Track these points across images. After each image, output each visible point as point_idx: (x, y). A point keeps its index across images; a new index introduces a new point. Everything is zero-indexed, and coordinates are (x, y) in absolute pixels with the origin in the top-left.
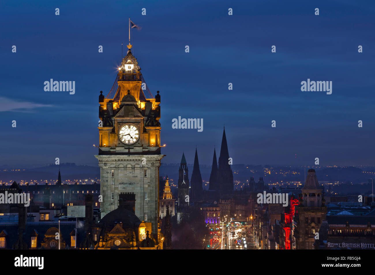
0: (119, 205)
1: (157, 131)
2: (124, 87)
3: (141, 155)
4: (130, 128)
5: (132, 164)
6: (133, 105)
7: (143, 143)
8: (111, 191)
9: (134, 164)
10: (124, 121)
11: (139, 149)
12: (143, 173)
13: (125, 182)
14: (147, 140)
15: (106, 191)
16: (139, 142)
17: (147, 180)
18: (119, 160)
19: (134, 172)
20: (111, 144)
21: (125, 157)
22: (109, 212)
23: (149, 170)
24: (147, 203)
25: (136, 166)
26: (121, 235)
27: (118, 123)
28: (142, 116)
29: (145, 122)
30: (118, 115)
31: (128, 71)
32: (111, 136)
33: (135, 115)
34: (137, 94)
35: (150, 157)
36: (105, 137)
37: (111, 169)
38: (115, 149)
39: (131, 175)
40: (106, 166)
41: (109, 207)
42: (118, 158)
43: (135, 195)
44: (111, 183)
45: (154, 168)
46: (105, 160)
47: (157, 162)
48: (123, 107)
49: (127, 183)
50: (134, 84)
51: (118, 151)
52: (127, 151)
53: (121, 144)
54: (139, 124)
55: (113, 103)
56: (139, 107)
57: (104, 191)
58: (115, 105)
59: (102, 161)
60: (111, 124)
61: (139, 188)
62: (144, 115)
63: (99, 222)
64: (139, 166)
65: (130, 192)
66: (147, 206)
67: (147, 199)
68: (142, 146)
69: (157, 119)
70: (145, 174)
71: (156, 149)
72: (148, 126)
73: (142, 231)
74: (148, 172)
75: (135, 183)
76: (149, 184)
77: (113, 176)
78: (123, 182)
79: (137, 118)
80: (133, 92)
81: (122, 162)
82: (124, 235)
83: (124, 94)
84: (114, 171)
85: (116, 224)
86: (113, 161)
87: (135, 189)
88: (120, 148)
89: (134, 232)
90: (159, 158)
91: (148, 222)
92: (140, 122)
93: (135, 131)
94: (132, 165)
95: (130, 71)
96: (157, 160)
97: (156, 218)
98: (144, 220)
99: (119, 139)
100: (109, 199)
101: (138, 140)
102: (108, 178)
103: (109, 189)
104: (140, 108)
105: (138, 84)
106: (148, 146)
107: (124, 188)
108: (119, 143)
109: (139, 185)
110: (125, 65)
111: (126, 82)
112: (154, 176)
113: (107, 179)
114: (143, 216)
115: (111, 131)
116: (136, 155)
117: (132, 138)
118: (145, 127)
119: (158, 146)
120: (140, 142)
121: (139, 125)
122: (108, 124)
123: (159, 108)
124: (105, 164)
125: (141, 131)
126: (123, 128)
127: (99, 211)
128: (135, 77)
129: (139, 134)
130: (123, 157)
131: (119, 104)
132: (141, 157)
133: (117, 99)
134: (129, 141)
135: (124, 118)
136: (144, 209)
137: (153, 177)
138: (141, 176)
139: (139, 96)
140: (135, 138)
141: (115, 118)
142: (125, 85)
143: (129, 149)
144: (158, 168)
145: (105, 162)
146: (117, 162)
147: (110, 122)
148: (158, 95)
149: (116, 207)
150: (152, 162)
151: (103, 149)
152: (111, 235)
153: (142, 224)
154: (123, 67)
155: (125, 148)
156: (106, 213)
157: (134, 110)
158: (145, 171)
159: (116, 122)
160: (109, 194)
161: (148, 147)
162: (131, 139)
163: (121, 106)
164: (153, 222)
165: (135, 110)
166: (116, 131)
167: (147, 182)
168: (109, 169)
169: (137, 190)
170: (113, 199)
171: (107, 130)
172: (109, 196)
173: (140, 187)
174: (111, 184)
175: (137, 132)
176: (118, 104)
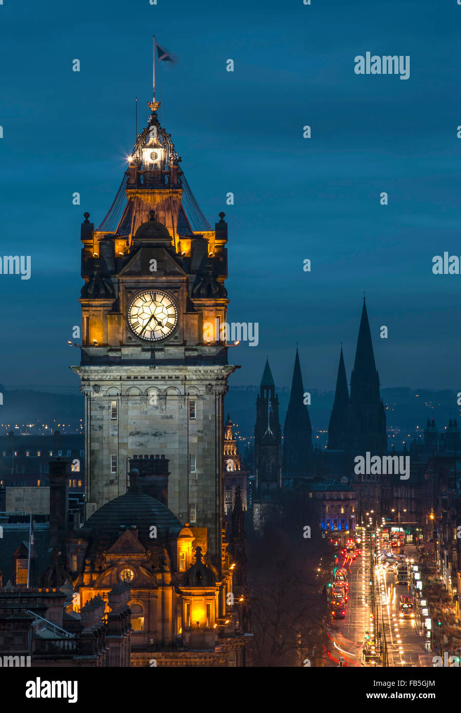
0: (129, 485)
1: (218, 308)
2: (140, 203)
3: (181, 367)
4: (154, 300)
5: (159, 387)
6: (161, 247)
7: (187, 337)
8: (110, 451)
9: (166, 387)
10: (141, 285)
11: (175, 352)
12: (186, 408)
13: (143, 430)
14: (197, 329)
15: (98, 450)
16: (177, 335)
17: (195, 425)
18: (129, 378)
19: (164, 407)
20: (109, 338)
21: (144, 370)
22: (106, 502)
23: (201, 402)
24: (196, 481)
25: (170, 392)
26: (134, 557)
27: (126, 288)
28: (184, 273)
29: (190, 288)
30: (126, 269)
31: (151, 165)
32: (111, 319)
33: (168, 271)
34: (171, 220)
35: (202, 372)
36: (95, 323)
37: (111, 398)
38: (120, 350)
39: (157, 413)
40: (97, 391)
41: (106, 489)
42: (125, 374)
43: (169, 460)
44: (111, 433)
45: (213, 397)
46: (97, 378)
47: (220, 382)
48: (140, 252)
49: (147, 434)
50: (166, 196)
51: (127, 355)
52: (148, 355)
53: (133, 340)
54: (176, 292)
55: (116, 241)
56: (177, 252)
57: (93, 451)
58: (120, 246)
59: (88, 380)
60: (111, 292)
61: (177, 446)
62: (189, 271)
63: (81, 525)
64: (176, 392)
65: (155, 453)
66: (195, 489)
67: (195, 472)
68: (184, 344)
69: (219, 279)
70: (191, 410)
71: (218, 352)
72: (199, 295)
73: (186, 548)
74: (199, 406)
75: (168, 432)
76: (200, 434)
77: (114, 415)
78: (138, 430)
79: (171, 278)
80: (161, 214)
81: (135, 383)
82: (143, 556)
83: (141, 218)
84: (118, 403)
85: (124, 530)
86: (115, 380)
87: (166, 448)
88: (131, 349)
89: (166, 551)
90: (225, 373)
91: (198, 526)
92: (179, 288)
93: (167, 308)
94: (159, 390)
95: (156, 165)
96: (220, 377)
97: (217, 516)
98: (188, 521)
99: (130, 328)
100: (105, 472)
101: (175, 329)
102: (102, 419)
103: (105, 446)
104: (180, 253)
105: (175, 195)
106: (198, 345)
107: (141, 444)
108: (130, 338)
109: (177, 438)
110: (143, 150)
111: (147, 191)
112: (212, 416)
113: (100, 423)
114: (185, 511)
115: (110, 309)
116: (168, 367)
117: (160, 324)
118: (192, 299)
119: (223, 345)
120: (180, 334)
121: (176, 294)
122: (102, 292)
123: (222, 252)
124: (97, 388)
125: (181, 308)
126: (139, 303)
127: (82, 500)
128: (167, 179)
129: (178, 316)
130: (140, 372)
131: (130, 243)
132: (180, 370)
133: (123, 232)
134: (152, 332)
135: (140, 278)
136: (190, 495)
137: (210, 418)
138: (181, 417)
139: (176, 224)
140: (168, 324)
141: (120, 278)
142: (143, 197)
143: (153, 351)
144: (223, 396)
145: (97, 383)
146: (125, 383)
147: (109, 288)
148: (222, 221)
149: (124, 491)
150: (207, 383)
151: (92, 351)
152: (112, 558)
153: (184, 532)
154: (138, 156)
155: (144, 350)
156: (98, 503)
157: (165, 258)
158: (192, 404)
159: (121, 288)
160: (106, 457)
161: (198, 347)
162: (159, 327)
163: (134, 249)
164: (209, 525)
165: (167, 257)
166: (121, 308)
167: (196, 429)
168: (104, 398)
169: (172, 448)
170: (114, 470)
171: (101, 306)
172: (105, 463)
173: (180, 442)
174: (110, 436)
175: (171, 311)
176: (128, 244)
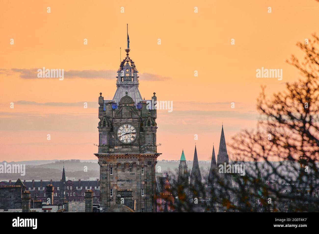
1: (153, 130)
4: (127, 127)
6: (130, 106)
7: (140, 142)
8: (110, 188)
9: (132, 162)
10: (122, 121)
11: (136, 148)
12: (140, 170)
14: (144, 139)
17: (144, 177)
18: (117, 158)
19: (131, 170)
20: (110, 143)
21: (123, 155)
23: (146, 168)
24: (144, 199)
27: (116, 123)
29: (142, 122)
30: (116, 115)
32: (110, 135)
36: (104, 137)
37: (110, 166)
38: (114, 147)
39: (129, 172)
40: (105, 164)
45: (151, 166)
48: (122, 108)
49: (125, 180)
51: (117, 149)
56: (137, 108)
58: (114, 106)
61: (136, 185)
64: (136, 164)
66: (144, 202)
67: (144, 196)
68: (139, 145)
75: (133, 180)
76: (145, 181)
77: (111, 173)
78: (121, 179)
80: (130, 93)
81: (120, 160)
86: (112, 159)
87: (132, 186)
94: (129, 163)
99: (118, 139)
100: (108, 196)
101: (136, 139)
102: (107, 175)
103: (108, 185)
107: (122, 185)
108: (118, 142)
109: (136, 182)
112: (150, 173)
115: (110, 131)
119: (155, 145)
122: (107, 124)
125: (138, 130)
126: (121, 128)
129: (137, 133)
134: (127, 140)
138: (138, 174)
140: (133, 137)
143: (127, 147)
147: (109, 122)
148: (154, 96)
151: (103, 148)
158: (142, 168)
160: (108, 190)
166: (114, 130)
170: (111, 195)
171: (106, 130)
174: (110, 181)
175: (134, 131)
176: (117, 105)
